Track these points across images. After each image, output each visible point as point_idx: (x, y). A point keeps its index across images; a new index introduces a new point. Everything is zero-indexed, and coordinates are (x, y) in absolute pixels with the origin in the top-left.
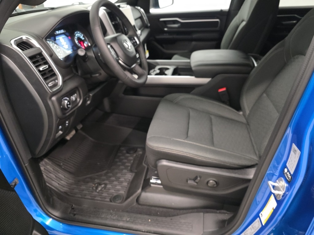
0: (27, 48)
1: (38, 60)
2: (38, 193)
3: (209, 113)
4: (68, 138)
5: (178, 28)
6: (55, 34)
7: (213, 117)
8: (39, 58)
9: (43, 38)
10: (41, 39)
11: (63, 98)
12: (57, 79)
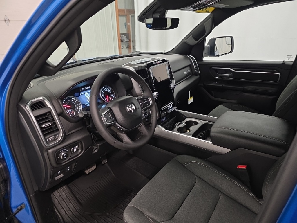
0: (40, 107)
1: (48, 117)
2: (38, 220)
3: (219, 191)
4: (87, 172)
5: (230, 77)
6: (80, 90)
7: (221, 197)
8: (49, 115)
9: (58, 99)
10: (57, 99)
11: (61, 150)
12: (59, 134)
